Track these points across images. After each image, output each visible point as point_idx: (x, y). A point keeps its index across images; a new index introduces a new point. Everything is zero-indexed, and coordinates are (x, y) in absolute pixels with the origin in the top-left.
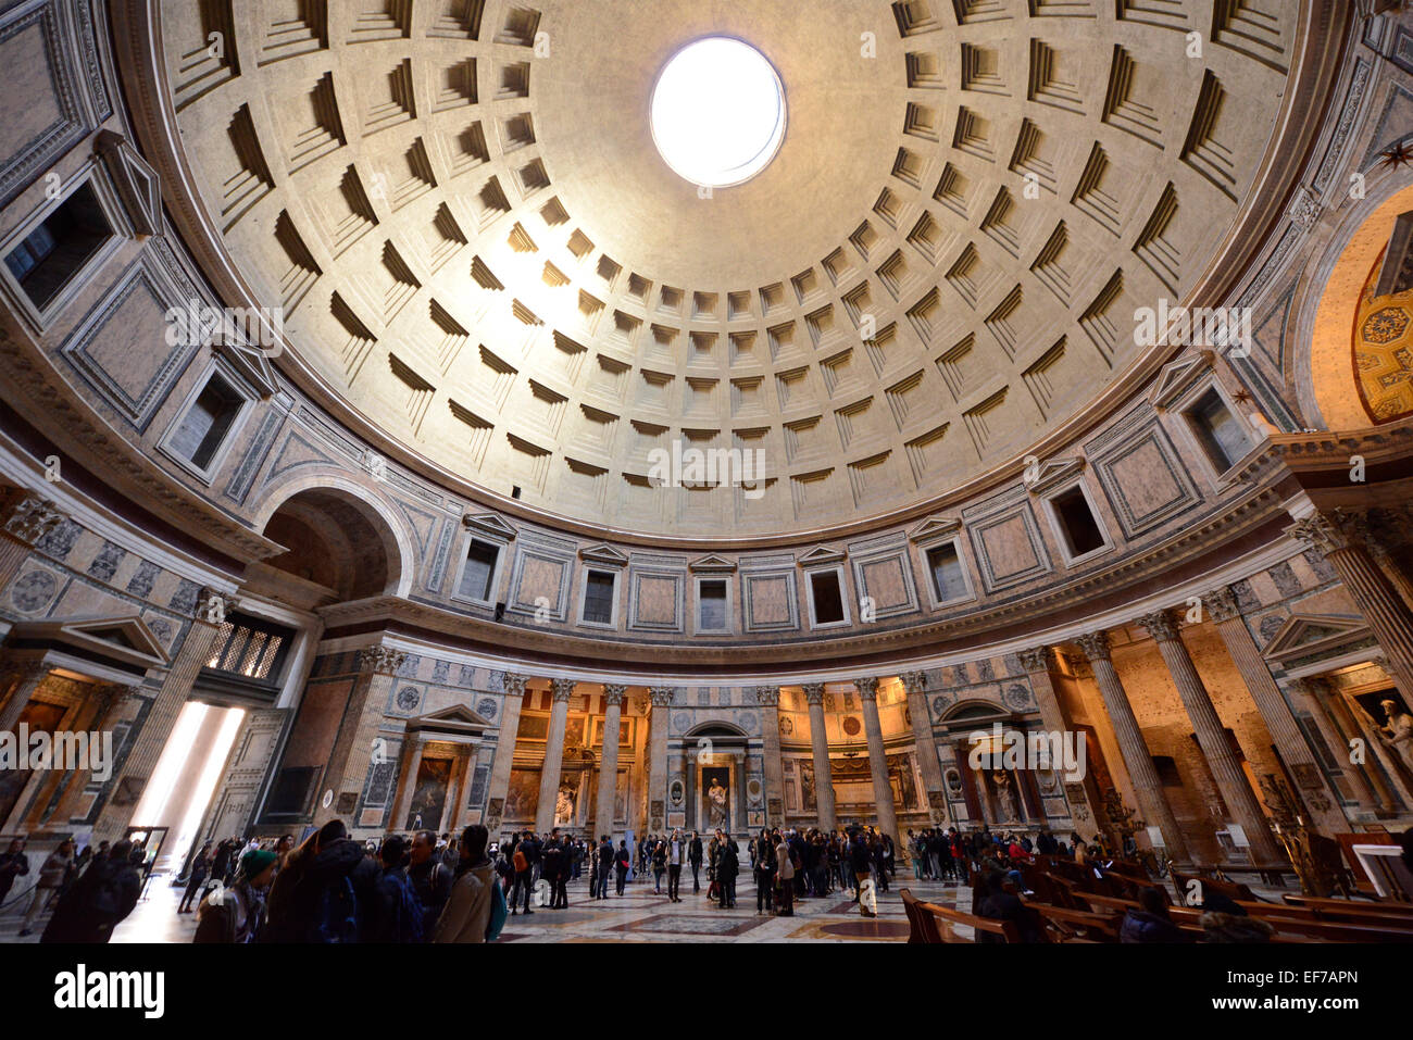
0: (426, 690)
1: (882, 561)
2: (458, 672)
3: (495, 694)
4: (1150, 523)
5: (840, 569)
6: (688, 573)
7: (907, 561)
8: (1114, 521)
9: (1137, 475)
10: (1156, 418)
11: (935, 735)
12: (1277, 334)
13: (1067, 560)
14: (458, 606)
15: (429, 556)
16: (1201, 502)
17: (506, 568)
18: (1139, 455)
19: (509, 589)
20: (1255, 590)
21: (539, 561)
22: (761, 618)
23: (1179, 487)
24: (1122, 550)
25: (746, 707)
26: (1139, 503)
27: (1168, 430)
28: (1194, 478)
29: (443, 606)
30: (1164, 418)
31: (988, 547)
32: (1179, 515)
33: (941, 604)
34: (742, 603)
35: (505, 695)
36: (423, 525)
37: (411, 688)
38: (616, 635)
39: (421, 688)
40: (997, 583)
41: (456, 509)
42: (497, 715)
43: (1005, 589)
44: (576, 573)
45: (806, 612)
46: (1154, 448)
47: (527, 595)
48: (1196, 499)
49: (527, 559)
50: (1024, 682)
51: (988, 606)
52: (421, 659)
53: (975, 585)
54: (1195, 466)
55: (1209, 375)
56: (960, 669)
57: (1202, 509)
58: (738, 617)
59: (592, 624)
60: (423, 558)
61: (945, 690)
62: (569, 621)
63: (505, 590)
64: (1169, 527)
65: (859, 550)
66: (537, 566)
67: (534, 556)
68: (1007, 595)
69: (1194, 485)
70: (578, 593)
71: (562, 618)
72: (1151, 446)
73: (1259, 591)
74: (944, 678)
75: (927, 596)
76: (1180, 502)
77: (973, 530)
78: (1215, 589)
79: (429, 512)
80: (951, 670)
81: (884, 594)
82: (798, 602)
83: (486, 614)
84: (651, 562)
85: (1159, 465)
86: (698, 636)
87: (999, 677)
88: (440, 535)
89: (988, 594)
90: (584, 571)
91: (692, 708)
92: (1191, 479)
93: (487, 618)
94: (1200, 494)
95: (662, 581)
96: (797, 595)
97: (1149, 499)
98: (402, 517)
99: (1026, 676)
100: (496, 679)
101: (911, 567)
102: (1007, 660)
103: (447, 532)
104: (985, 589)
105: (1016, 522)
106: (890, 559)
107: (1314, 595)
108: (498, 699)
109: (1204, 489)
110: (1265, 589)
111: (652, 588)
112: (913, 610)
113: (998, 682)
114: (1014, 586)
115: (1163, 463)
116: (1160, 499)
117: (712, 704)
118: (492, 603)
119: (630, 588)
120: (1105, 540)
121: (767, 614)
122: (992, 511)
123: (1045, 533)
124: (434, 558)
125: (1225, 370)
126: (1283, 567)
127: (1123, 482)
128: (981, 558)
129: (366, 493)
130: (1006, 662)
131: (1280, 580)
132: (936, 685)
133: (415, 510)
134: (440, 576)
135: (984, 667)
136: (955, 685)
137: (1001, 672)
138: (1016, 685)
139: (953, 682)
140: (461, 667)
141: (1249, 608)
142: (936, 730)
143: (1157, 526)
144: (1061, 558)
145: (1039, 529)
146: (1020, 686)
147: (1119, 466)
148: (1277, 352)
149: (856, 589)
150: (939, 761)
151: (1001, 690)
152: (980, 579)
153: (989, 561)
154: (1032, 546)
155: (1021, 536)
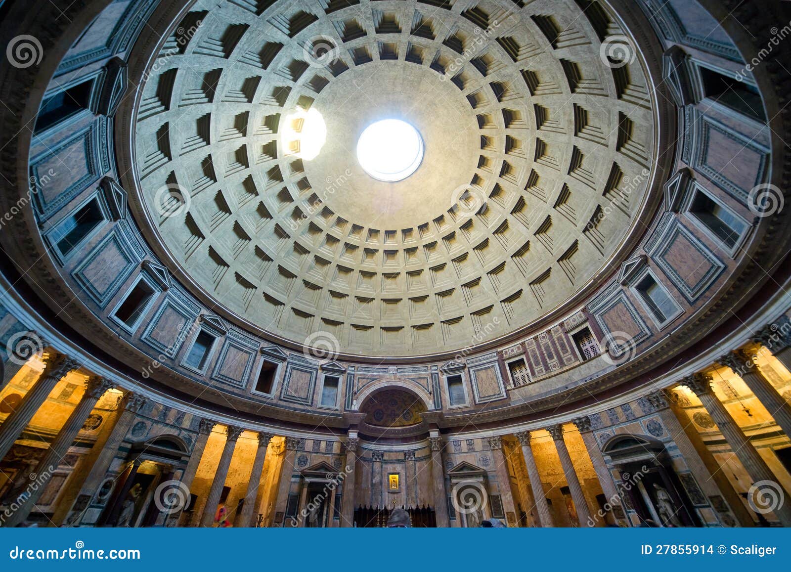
1: (179, 312)
4: (289, 399)
5: (157, 294)
7: (189, 325)
8: (280, 389)
9: (298, 379)
10: (317, 369)
11: (121, 449)
12: (364, 384)
13: (253, 390)
16: (310, 406)
18: (304, 375)
20: (306, 444)
23: (307, 395)
24: (275, 401)
26: (292, 390)
27: (318, 376)
30: (320, 372)
31: (228, 356)
32: (302, 404)
33: (186, 365)
40: (218, 375)
43: (220, 381)
45: (117, 300)
48: (310, 404)
50: (194, 436)
51: (207, 384)
53: (209, 368)
54: (318, 395)
55: (341, 374)
56: (167, 409)
57: (309, 408)
61: (149, 419)
64: (296, 406)
65: (174, 294)
69: (313, 399)
72: (308, 375)
74: (154, 412)
75: (183, 354)
76: (304, 400)
77: (228, 341)
80: (162, 407)
81: (164, 333)
82: (119, 288)
85: (307, 383)
87: (183, 426)
89: (210, 378)
92: (313, 396)
94: (312, 403)
96: (124, 283)
97: (296, 391)
99: (198, 433)
102: (194, 419)
105: (246, 356)
106: (182, 316)
107: (321, 455)
109: (315, 402)
110: (309, 445)
112: (170, 355)
113: (181, 429)
114: (224, 383)
115: (309, 383)
116: (299, 394)
120: (272, 393)
121: (96, 274)
122: (241, 341)
123: (253, 371)
125: (345, 377)
126: (319, 442)
127: (293, 377)
128: (221, 358)
130: (193, 419)
131: (315, 445)
132: (146, 414)
135: (181, 416)
136: (156, 419)
137: (186, 424)
138: (188, 435)
139: (157, 416)
141: (300, 449)
142: (123, 444)
143: (291, 402)
144: (251, 386)
145: (252, 367)
146: (191, 437)
147: (294, 372)
148: (361, 387)
149: (154, 316)
150: (107, 471)
151: (179, 435)
152: (213, 367)
153: (223, 362)
154: (244, 372)
155: (243, 363)
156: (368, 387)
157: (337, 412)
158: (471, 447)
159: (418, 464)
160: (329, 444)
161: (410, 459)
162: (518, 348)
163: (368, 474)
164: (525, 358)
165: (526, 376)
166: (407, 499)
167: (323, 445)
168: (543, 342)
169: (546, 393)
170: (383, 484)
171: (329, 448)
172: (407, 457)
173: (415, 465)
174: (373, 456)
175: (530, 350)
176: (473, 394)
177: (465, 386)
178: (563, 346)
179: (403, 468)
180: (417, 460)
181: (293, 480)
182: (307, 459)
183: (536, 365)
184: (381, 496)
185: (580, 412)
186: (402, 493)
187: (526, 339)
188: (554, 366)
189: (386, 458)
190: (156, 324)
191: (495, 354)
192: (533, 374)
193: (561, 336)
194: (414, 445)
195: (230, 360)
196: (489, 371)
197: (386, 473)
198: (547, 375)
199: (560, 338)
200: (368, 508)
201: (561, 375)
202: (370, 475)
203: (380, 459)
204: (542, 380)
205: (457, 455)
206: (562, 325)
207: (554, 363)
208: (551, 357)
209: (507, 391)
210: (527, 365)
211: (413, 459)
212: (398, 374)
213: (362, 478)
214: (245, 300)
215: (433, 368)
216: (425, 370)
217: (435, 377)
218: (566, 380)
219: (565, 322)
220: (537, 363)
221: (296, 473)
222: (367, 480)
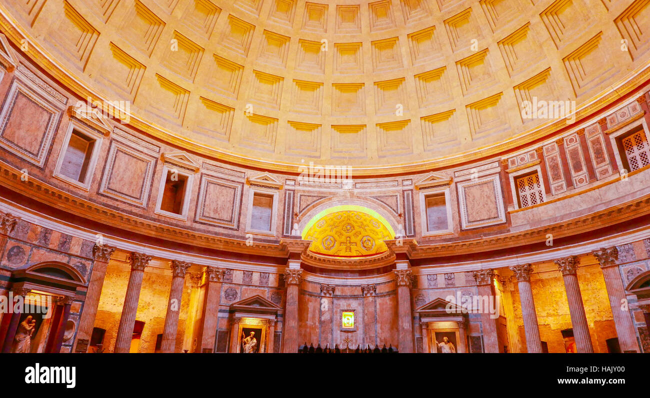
1: (37, 104)
4: (207, 221)
7: (55, 123)
8: (194, 208)
9: (218, 197)
10: (243, 183)
12: (309, 203)
13: (158, 209)
16: (236, 230)
18: (225, 191)
20: (234, 275)
23: (232, 217)
24: (189, 224)
26: (210, 210)
27: (244, 193)
28: (241, 219)
30: (246, 187)
31: (116, 164)
32: (224, 228)
33: (62, 177)
40: (109, 191)
43: (111, 198)
46: (233, 193)
48: (235, 227)
50: (89, 265)
51: (95, 201)
53: (93, 182)
54: (246, 216)
55: (276, 191)
56: (47, 232)
57: (235, 233)
61: (26, 243)
64: (217, 230)
68: (110, 203)
69: (239, 221)
72: (231, 191)
73: (235, 276)
75: (55, 162)
76: (227, 223)
77: (114, 144)
80: (39, 229)
81: (22, 133)
85: (229, 201)
87: (72, 253)
89: (98, 193)
92: (239, 218)
94: (238, 227)
97: (216, 211)
99: (93, 261)
101: (57, 130)
102: (85, 244)
105: (142, 165)
106: (43, 109)
107: (254, 288)
109: (242, 226)
110: (238, 277)
112: (37, 164)
113: (70, 255)
114: (117, 200)
115: (232, 202)
116: (220, 215)
120: (184, 214)
122: (133, 145)
123: (154, 185)
125: (283, 195)
127: (209, 195)
128: (108, 167)
130: (83, 244)
131: (246, 277)
135: (66, 240)
136: (35, 243)
137: (76, 249)
138: (81, 263)
139: (36, 240)
141: (226, 281)
143: (211, 225)
144: (155, 204)
145: (153, 180)
146: (84, 265)
147: (212, 186)
148: (304, 207)
151: (68, 262)
152: (99, 179)
153: (112, 173)
154: (143, 186)
155: (140, 174)
156: (314, 207)
157: (272, 238)
158: (450, 282)
159: (379, 301)
160: (264, 275)
161: (369, 295)
162: (532, 156)
163: (314, 311)
164: (539, 170)
165: (537, 194)
166: (363, 339)
167: (256, 277)
168: (569, 148)
169: (562, 217)
170: (334, 322)
171: (264, 281)
172: (365, 292)
173: (375, 301)
174: (321, 291)
175: (548, 159)
176: (460, 217)
177: (449, 208)
178: (599, 153)
179: (359, 304)
180: (377, 296)
181: (220, 315)
182: (237, 293)
183: (554, 179)
184: (332, 334)
185: (607, 241)
186: (358, 332)
187: (546, 143)
188: (581, 181)
189: (338, 293)
191: (497, 164)
192: (548, 191)
193: (598, 138)
194: (375, 279)
195: (121, 170)
196: (485, 188)
197: (339, 310)
198: (568, 194)
199: (596, 142)
200: (315, 346)
201: (589, 193)
202: (317, 311)
203: (330, 294)
204: (559, 200)
205: (431, 291)
206: (603, 122)
207: (581, 177)
208: (578, 168)
209: (508, 214)
210: (541, 180)
211: (374, 295)
212: (356, 191)
213: (308, 314)
214: (131, 86)
215: (406, 183)
216: (394, 186)
217: (408, 195)
218: (595, 200)
219: (608, 119)
220: (556, 177)
221: (224, 308)
222: (314, 317)
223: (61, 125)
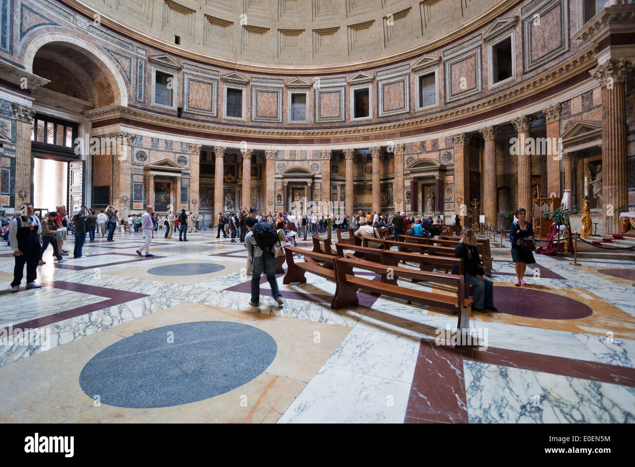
0: (150, 152)
2: (164, 144)
3: (185, 154)
5: (370, 87)
6: (284, 89)
7: (408, 83)
8: (521, 62)
9: (543, 31)
11: (404, 175)
13: (491, 85)
14: (156, 109)
15: (133, 81)
16: (568, 51)
17: (179, 88)
18: (550, 16)
19: (183, 100)
20: (572, 106)
21: (197, 83)
22: (325, 114)
23: (562, 40)
24: (519, 79)
25: (314, 160)
26: (538, 51)
28: (571, 34)
29: (148, 110)
31: (453, 76)
32: (555, 59)
33: (421, 109)
34: (315, 106)
35: (190, 154)
36: (125, 63)
37: (142, 152)
38: (246, 124)
39: (146, 151)
40: (452, 97)
41: (142, 53)
42: (188, 163)
43: (455, 101)
44: (220, 89)
45: (349, 112)
46: (559, 11)
47: (194, 102)
48: (567, 49)
49: (191, 82)
50: (452, 151)
52: (143, 138)
53: (441, 98)
56: (423, 144)
57: (566, 55)
58: (312, 114)
59: (233, 118)
60: (130, 84)
61: (413, 154)
62: (219, 116)
63: (181, 100)
64: (545, 67)
65: (383, 76)
66: (197, 86)
67: (194, 80)
68: (455, 104)
69: (569, 39)
70: (222, 101)
71: (215, 115)
72: (558, 9)
74: (414, 148)
75: (414, 104)
77: (447, 64)
78: (553, 105)
79: (127, 55)
80: (419, 144)
81: (392, 102)
82: (345, 106)
83: (172, 113)
84: (263, 82)
85: (557, 23)
86: (289, 124)
87: (441, 148)
88: (137, 69)
89: (446, 104)
90: (224, 88)
91: (286, 160)
92: (569, 35)
93: (173, 116)
94: (569, 46)
95: (270, 93)
96: (345, 102)
97: (544, 47)
98: (111, 59)
99: (453, 148)
100: (184, 146)
101: (409, 87)
102: (446, 139)
103: (140, 67)
104: (445, 100)
106: (398, 82)
108: (187, 156)
109: (572, 42)
110: (576, 106)
111: (263, 98)
112: (406, 112)
113: (440, 151)
114: (460, 100)
115: (559, 22)
116: (549, 47)
117: (297, 159)
118: (175, 107)
119: (252, 98)
120: (513, 73)
121: (328, 112)
122: (460, 52)
123: (484, 68)
124: (137, 84)
126: (589, 94)
128: (447, 82)
129: (85, 44)
130: (445, 140)
131: (585, 101)
132: (410, 151)
133: (117, 54)
134: (143, 93)
135: (435, 143)
136: (419, 151)
137: (442, 145)
138: (447, 152)
139: (419, 149)
140: (165, 141)
141: (565, 116)
142: (405, 172)
143: (539, 67)
144: (488, 83)
145: (481, 65)
146: (449, 152)
149: (378, 99)
150: (404, 186)
152: (444, 94)
153: (451, 84)
154: (476, 76)
155: (472, 69)
190: (383, 102)
195: (457, 76)
223: (411, 81)
